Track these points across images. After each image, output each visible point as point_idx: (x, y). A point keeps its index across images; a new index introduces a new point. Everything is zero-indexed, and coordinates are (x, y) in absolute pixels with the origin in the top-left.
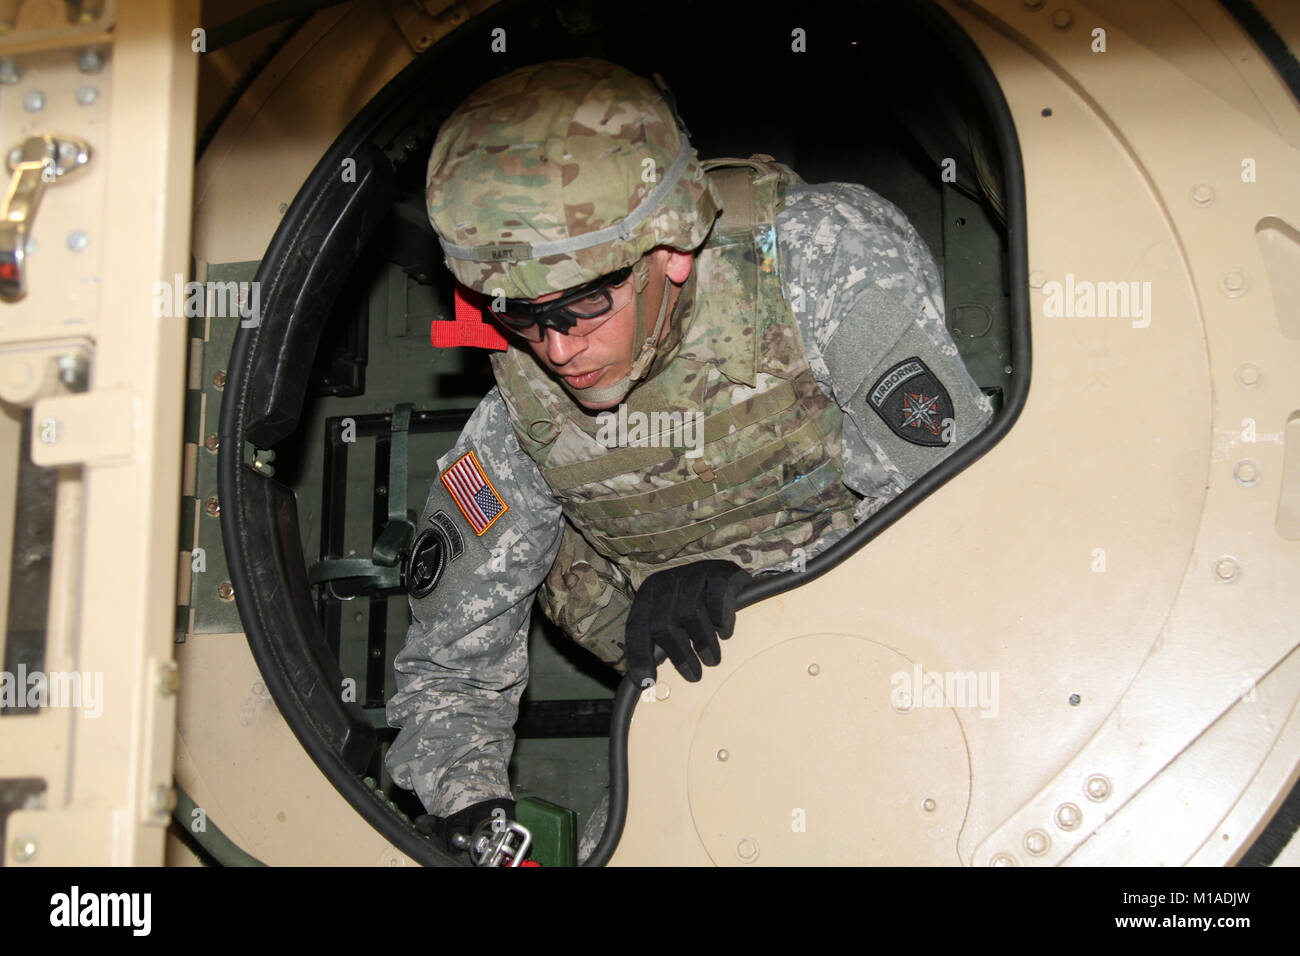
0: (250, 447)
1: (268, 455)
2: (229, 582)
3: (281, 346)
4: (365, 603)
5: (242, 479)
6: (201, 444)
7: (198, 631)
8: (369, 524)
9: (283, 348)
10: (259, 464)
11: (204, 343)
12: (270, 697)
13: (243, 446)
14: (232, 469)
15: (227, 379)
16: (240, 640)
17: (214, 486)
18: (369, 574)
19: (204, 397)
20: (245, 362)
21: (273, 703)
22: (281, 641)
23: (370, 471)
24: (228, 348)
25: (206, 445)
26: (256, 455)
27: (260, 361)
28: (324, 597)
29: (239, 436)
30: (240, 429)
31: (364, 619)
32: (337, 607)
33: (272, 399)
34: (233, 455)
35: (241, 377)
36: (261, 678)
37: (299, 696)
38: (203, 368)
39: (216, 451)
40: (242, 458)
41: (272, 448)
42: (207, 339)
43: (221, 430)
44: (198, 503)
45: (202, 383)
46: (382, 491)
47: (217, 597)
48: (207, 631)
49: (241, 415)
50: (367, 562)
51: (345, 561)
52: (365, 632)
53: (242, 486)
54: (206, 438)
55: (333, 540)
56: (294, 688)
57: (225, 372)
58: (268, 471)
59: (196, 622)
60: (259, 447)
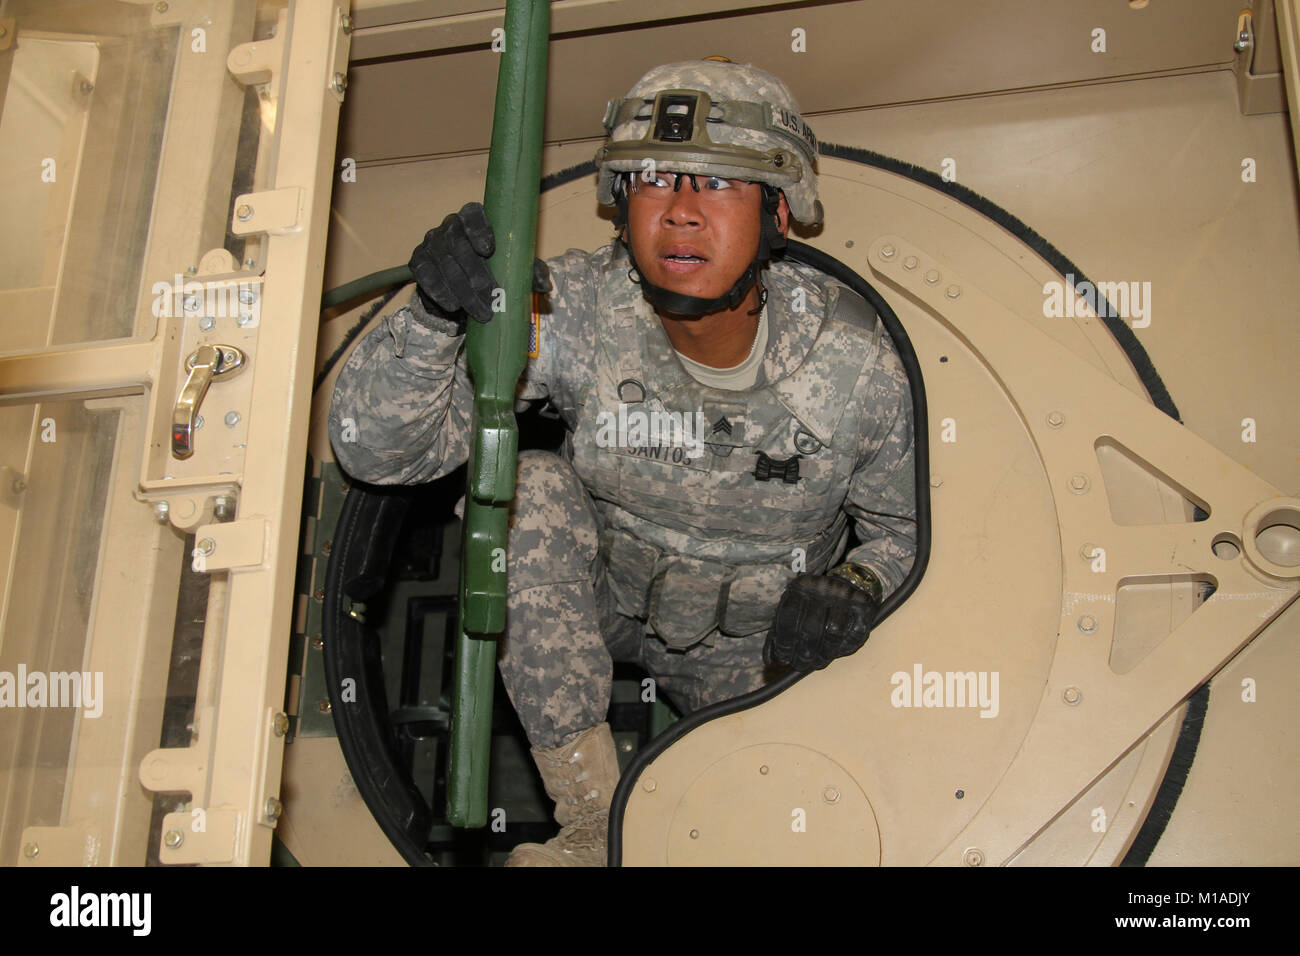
0: (347, 600)
1: (361, 606)
2: (327, 698)
3: (374, 522)
4: (434, 742)
5: (340, 622)
6: (312, 595)
7: (302, 735)
8: (439, 682)
9: (375, 525)
10: (353, 614)
11: (317, 521)
12: (354, 786)
13: (342, 599)
14: (333, 614)
15: (333, 547)
16: (334, 743)
17: (319, 627)
18: (437, 718)
19: (315, 560)
20: (346, 536)
21: (357, 790)
22: (365, 745)
23: (441, 639)
24: (334, 524)
25: (315, 596)
26: (352, 606)
27: (358, 535)
28: (402, 737)
29: (340, 589)
30: (340, 585)
31: (431, 756)
32: (412, 745)
33: (365, 563)
34: (334, 604)
35: (344, 546)
36: (349, 772)
37: (377, 785)
38: (315, 537)
39: (321, 601)
40: (341, 607)
41: (365, 602)
42: (319, 517)
43: (326, 585)
44: (307, 639)
45: (314, 551)
46: (450, 655)
47: (318, 710)
48: (308, 735)
49: (342, 574)
50: (435, 709)
51: (419, 707)
52: (432, 765)
53: (340, 627)
54: (315, 590)
55: (410, 694)
56: (373, 780)
57: (331, 542)
58: (361, 619)
59: (302, 728)
60: (356, 599)
